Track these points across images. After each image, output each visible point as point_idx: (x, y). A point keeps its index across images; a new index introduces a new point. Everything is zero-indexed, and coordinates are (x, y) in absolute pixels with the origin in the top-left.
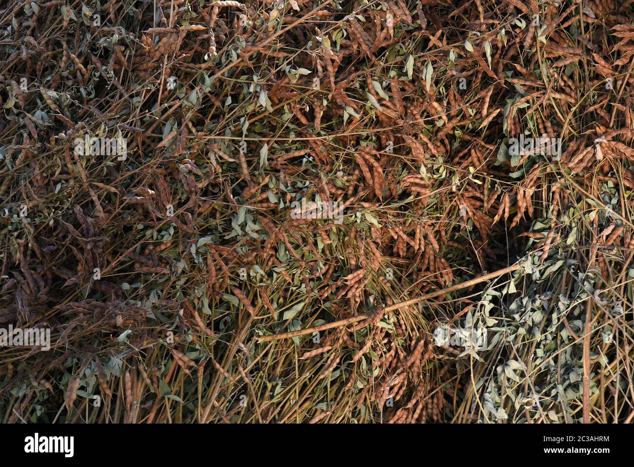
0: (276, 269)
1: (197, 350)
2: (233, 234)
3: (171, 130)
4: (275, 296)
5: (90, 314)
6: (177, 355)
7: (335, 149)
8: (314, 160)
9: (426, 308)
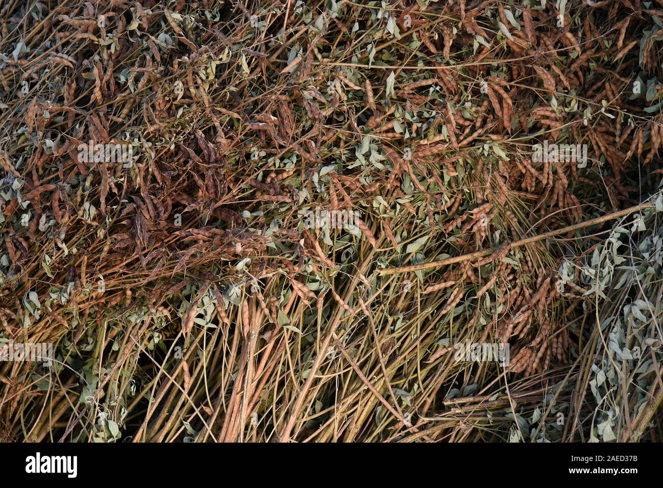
0: (399, 201)
1: (317, 281)
2: (357, 164)
3: (296, 56)
4: (399, 229)
5: (209, 241)
6: (297, 285)
7: (464, 79)
8: (441, 89)
9: (554, 245)
